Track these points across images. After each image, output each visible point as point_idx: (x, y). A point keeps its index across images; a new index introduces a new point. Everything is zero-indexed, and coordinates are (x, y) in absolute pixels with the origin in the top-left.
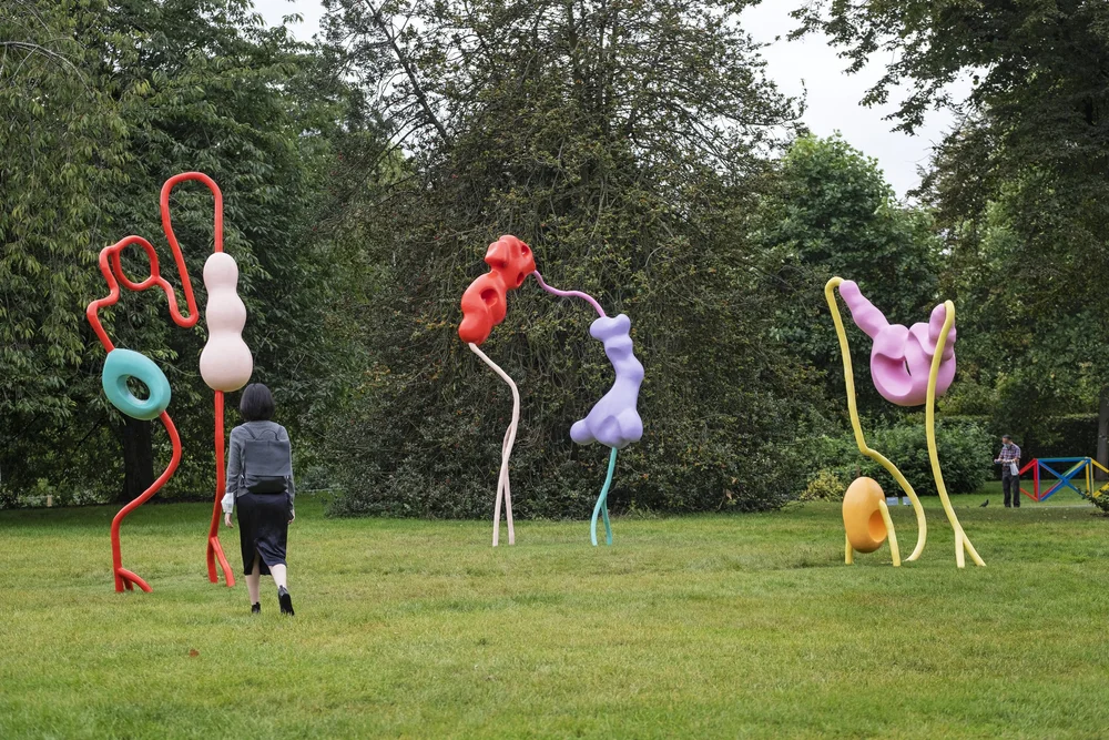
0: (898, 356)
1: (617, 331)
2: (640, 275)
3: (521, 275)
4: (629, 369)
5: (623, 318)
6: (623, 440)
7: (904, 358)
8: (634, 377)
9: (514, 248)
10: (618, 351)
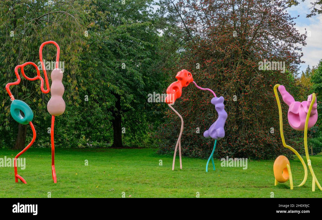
0: (297, 113)
1: (219, 102)
2: (248, 86)
3: (187, 83)
4: (223, 114)
5: (222, 98)
6: (218, 138)
7: (298, 113)
8: (224, 117)
9: (186, 74)
10: (220, 109)
